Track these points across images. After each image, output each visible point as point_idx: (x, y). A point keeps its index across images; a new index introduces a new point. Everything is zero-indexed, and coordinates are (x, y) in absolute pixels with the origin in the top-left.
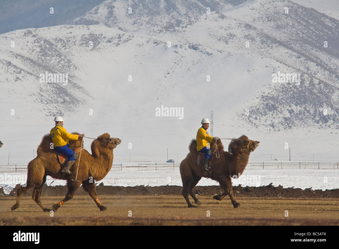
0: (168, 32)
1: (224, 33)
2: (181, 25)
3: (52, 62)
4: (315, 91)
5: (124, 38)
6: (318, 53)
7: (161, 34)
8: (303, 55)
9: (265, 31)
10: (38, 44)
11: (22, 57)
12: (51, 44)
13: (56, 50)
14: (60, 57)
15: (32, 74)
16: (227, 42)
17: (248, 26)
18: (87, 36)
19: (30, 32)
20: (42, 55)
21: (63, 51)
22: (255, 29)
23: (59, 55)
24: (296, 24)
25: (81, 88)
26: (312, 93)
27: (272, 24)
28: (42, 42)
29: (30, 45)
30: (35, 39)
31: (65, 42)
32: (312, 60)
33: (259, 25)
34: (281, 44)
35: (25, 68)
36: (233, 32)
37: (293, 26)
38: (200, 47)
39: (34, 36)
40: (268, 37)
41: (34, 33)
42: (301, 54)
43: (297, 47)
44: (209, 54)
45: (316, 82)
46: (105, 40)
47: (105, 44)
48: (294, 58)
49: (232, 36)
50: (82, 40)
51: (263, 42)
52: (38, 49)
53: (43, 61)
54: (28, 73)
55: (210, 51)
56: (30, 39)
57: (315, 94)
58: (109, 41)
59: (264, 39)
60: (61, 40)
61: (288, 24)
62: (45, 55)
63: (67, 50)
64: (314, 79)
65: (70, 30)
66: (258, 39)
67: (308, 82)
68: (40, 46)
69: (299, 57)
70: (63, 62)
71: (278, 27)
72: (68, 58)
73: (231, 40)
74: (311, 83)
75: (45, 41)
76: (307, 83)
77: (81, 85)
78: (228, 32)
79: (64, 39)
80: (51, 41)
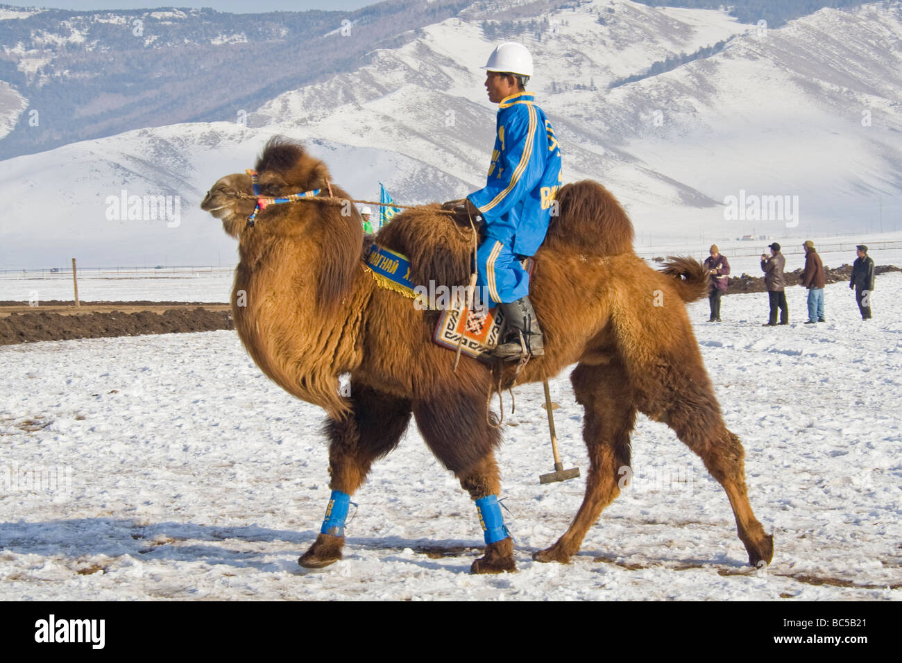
0: (299, 127)
1: (359, 126)
2: (315, 119)
3: (167, 162)
4: (439, 184)
5: (247, 134)
6: (458, 144)
7: (292, 128)
8: (441, 146)
9: (405, 123)
10: (153, 145)
11: (134, 158)
12: (168, 144)
13: (172, 150)
14: (176, 157)
15: (141, 176)
16: (362, 135)
17: (386, 118)
18: (207, 134)
19: (145, 132)
20: (156, 156)
21: (180, 150)
22: (394, 120)
23: (175, 155)
24: (439, 115)
25: (194, 189)
26: (434, 186)
27: (413, 115)
28: (158, 142)
29: (144, 146)
30: (150, 139)
31: (183, 142)
32: (451, 152)
33: (398, 117)
34: (420, 135)
35: (135, 170)
36: (369, 124)
37: (435, 117)
38: (325, 142)
39: (150, 136)
40: (406, 129)
41: (150, 133)
42: (439, 145)
43: (437, 138)
44: (333, 149)
45: (440, 174)
46: (226, 137)
47: (226, 142)
48: (432, 150)
49: (368, 128)
50: (201, 138)
51: (400, 134)
52: (152, 150)
53: (156, 162)
54: (138, 175)
55: (334, 146)
56: (145, 139)
57: (439, 188)
58: (231, 139)
59: (402, 131)
60: (178, 139)
61: (429, 115)
62: (160, 155)
63: (184, 150)
64: (439, 172)
65: (189, 128)
66: (395, 131)
67: (432, 176)
68: (155, 147)
69: (437, 149)
70: (178, 162)
71: (419, 118)
72: (185, 158)
73: (367, 133)
74: (435, 176)
75: (162, 141)
76: (430, 176)
77: (194, 186)
78: (363, 125)
79: (182, 138)
80: (168, 141)
